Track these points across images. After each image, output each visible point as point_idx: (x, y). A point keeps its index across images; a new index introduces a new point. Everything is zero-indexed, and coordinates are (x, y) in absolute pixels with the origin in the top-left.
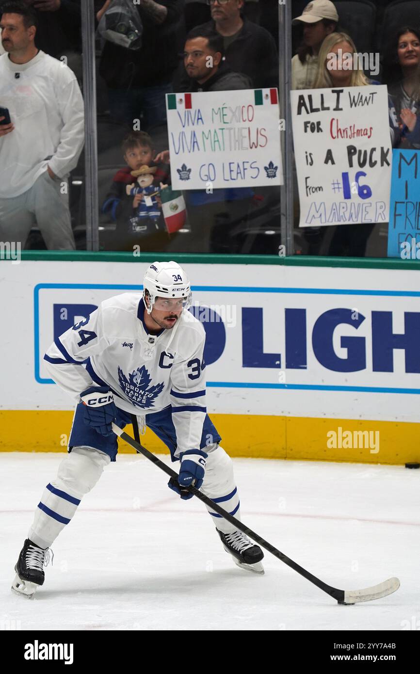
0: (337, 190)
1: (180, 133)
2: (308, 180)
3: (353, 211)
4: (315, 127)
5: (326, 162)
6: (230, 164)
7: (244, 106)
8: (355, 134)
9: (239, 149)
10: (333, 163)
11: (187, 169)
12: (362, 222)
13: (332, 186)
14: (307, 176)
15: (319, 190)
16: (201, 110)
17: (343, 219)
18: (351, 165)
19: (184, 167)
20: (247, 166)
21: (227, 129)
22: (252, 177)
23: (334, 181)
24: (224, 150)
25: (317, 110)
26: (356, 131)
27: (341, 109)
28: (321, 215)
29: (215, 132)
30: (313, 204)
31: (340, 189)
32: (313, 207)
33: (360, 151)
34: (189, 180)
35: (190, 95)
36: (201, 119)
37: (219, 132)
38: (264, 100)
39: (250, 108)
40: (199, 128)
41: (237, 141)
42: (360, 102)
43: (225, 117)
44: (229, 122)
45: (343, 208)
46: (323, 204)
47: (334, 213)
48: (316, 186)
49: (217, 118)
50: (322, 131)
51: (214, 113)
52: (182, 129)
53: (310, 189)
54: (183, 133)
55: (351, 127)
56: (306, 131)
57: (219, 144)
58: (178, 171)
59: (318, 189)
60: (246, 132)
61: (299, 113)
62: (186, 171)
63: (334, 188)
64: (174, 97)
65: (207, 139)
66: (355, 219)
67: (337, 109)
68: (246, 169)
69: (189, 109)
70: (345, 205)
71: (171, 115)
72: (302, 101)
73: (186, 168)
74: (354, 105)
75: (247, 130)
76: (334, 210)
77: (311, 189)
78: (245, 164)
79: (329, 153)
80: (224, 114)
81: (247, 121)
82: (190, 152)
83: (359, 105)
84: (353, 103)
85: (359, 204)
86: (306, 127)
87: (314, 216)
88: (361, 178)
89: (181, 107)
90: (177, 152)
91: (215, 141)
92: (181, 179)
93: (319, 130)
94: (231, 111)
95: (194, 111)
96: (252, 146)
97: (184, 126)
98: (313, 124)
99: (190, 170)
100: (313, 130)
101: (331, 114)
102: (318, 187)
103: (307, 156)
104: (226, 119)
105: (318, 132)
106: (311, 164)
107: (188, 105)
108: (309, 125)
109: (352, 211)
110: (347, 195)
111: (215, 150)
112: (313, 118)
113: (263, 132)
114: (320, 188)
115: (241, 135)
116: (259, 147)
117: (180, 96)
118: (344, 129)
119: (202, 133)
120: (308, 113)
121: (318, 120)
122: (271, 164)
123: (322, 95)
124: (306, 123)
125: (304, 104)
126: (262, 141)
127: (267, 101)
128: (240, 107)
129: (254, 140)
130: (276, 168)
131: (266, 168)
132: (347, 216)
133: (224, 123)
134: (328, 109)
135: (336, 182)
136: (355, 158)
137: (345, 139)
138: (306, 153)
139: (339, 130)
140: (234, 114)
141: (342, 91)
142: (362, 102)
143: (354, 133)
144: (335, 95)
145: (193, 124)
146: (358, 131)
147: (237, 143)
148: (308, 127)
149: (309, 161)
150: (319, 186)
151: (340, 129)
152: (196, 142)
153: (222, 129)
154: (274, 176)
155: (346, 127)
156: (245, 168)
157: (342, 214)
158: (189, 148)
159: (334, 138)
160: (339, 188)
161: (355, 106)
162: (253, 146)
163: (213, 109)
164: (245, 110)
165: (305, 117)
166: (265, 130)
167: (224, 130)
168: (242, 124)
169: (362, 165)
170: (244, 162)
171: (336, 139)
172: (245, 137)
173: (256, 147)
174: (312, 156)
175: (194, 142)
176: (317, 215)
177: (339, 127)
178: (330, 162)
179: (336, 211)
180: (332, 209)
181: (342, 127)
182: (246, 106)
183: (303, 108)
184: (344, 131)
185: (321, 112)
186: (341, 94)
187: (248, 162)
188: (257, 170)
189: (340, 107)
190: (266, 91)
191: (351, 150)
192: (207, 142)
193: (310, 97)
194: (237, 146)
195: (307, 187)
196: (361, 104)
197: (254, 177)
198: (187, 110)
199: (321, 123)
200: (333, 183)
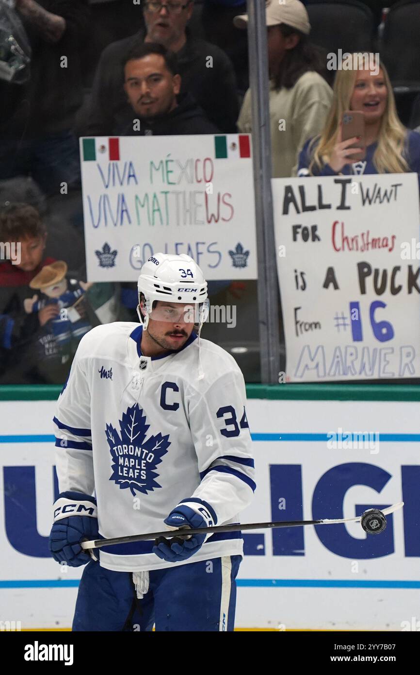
0: (342, 327)
1: (101, 197)
2: (299, 312)
3: (366, 359)
4: (309, 234)
5: (326, 286)
6: (177, 245)
7: (198, 160)
8: (370, 246)
9: (191, 223)
10: (336, 287)
11: (112, 251)
12: (379, 376)
13: (335, 322)
14: (297, 306)
15: (316, 327)
16: (134, 165)
17: (351, 371)
18: (363, 291)
19: (106, 247)
20: (202, 248)
21: (173, 193)
22: (210, 266)
23: (337, 314)
24: (168, 223)
25: (312, 208)
26: (370, 241)
27: (348, 208)
28: (317, 366)
29: (155, 196)
30: (306, 349)
31: (347, 327)
32: (306, 352)
33: (377, 271)
34: (113, 268)
35: (117, 141)
36: (134, 176)
37: (161, 198)
38: (229, 152)
39: (208, 162)
40: (130, 191)
41: (187, 211)
42: (377, 197)
43: (170, 174)
44: (176, 182)
45: (351, 354)
46: (320, 349)
47: (338, 362)
48: (311, 321)
49: (158, 176)
50: (319, 240)
51: (153, 169)
52: (103, 191)
53: (301, 325)
54: (105, 197)
55: (363, 235)
56: (295, 239)
57: (160, 215)
58: (98, 253)
59: (313, 326)
60: (201, 199)
61: (286, 211)
62: (109, 253)
63: (338, 325)
64: (93, 142)
65: (143, 206)
66: (369, 373)
67: (342, 207)
68: (201, 253)
69: (115, 162)
70: (353, 351)
71: (88, 169)
72: (290, 195)
73: (109, 249)
74: (367, 202)
75: (203, 196)
76: (338, 357)
77: (303, 326)
78: (200, 246)
79: (331, 272)
80: (169, 169)
81: (203, 181)
82: (115, 225)
83: (375, 202)
84: (366, 199)
85: (375, 350)
86: (295, 233)
87: (307, 366)
88: (378, 311)
89: (103, 157)
90: (96, 224)
91: (154, 211)
92: (102, 265)
93: (315, 238)
94: (180, 166)
95: (123, 165)
96: (211, 219)
97: (107, 187)
98: (306, 229)
99: (115, 253)
100: (305, 238)
101: (333, 214)
102: (314, 323)
103: (296, 277)
104: (172, 177)
105: (313, 240)
106: (304, 288)
107: (115, 155)
108: (300, 230)
109: (364, 360)
110: (357, 336)
111: (153, 224)
112: (307, 220)
113: (227, 199)
114: (316, 325)
115: (195, 203)
116: (220, 221)
117: (102, 142)
118: (353, 236)
119: (134, 198)
120: (298, 212)
121: (313, 224)
122: (239, 247)
123: (320, 187)
124: (295, 228)
125: (293, 199)
126: (225, 212)
127: (234, 154)
128: (192, 160)
129: (213, 210)
130: (247, 254)
131: (231, 253)
132: (358, 366)
133: (170, 183)
134: (328, 207)
135: (340, 316)
136: (369, 280)
137: (354, 252)
138: (296, 271)
139: (345, 239)
140: (183, 169)
141: (349, 181)
142: (380, 197)
143: (368, 244)
144: (340, 186)
145: (121, 184)
146: (373, 240)
147: (188, 215)
148: (298, 233)
149: (301, 283)
150: (316, 321)
151: (347, 238)
152: (126, 211)
153: (166, 193)
154: (244, 265)
155: (355, 235)
156: (200, 251)
157: (349, 364)
158: (115, 220)
159: (337, 250)
160: (345, 325)
161: (370, 202)
162: (213, 219)
163: (152, 163)
164: (200, 165)
165: (294, 218)
166: (230, 195)
167: (168, 195)
168: (196, 186)
169: (379, 291)
170: (197, 244)
171: (341, 252)
172: (200, 206)
173: (216, 221)
174: (305, 277)
175: (122, 211)
176: (312, 365)
177: (345, 235)
178: (331, 285)
179: (339, 359)
180: (335, 356)
181: (349, 234)
182: (202, 160)
183: (291, 206)
184: (353, 240)
185: (319, 212)
186: (348, 186)
187: (204, 243)
188: (217, 255)
189: (347, 204)
190: (232, 139)
191: (364, 269)
192: (143, 212)
193: (302, 189)
194: (188, 219)
195: (297, 322)
196: (378, 200)
197: (213, 264)
198: (112, 162)
199: (319, 228)
200: (335, 317)
